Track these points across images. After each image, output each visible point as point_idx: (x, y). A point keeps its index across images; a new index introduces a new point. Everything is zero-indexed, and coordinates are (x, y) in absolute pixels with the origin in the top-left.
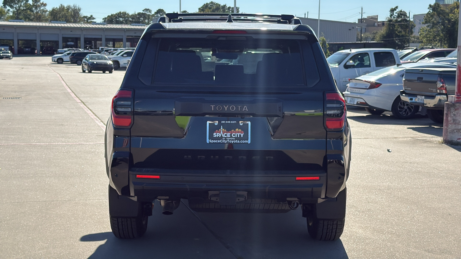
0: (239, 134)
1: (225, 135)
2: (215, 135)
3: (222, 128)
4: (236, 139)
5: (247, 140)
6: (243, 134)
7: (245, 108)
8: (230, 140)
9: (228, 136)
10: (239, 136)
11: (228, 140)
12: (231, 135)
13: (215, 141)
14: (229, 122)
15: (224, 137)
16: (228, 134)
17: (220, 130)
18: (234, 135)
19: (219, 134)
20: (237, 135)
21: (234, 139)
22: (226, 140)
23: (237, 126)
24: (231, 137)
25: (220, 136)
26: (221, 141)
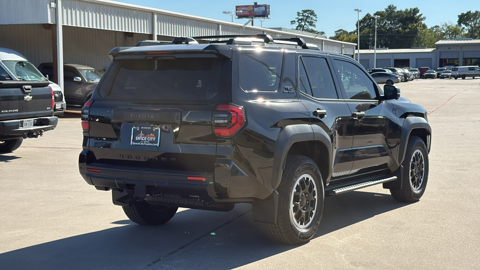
0: (152, 138)
1: (143, 139)
2: (137, 138)
3: (141, 133)
4: (151, 142)
5: (157, 143)
6: (155, 138)
7: (152, 117)
8: (146, 143)
9: (145, 140)
10: (152, 140)
11: (145, 143)
12: (147, 138)
13: (136, 144)
14: (146, 128)
15: (142, 140)
16: (145, 138)
17: (140, 134)
18: (149, 139)
19: (139, 137)
20: (151, 139)
21: (149, 142)
22: (143, 143)
23: (151, 131)
24: (147, 140)
25: (140, 140)
26: (140, 144)
